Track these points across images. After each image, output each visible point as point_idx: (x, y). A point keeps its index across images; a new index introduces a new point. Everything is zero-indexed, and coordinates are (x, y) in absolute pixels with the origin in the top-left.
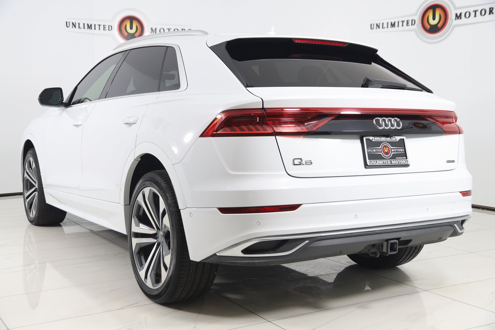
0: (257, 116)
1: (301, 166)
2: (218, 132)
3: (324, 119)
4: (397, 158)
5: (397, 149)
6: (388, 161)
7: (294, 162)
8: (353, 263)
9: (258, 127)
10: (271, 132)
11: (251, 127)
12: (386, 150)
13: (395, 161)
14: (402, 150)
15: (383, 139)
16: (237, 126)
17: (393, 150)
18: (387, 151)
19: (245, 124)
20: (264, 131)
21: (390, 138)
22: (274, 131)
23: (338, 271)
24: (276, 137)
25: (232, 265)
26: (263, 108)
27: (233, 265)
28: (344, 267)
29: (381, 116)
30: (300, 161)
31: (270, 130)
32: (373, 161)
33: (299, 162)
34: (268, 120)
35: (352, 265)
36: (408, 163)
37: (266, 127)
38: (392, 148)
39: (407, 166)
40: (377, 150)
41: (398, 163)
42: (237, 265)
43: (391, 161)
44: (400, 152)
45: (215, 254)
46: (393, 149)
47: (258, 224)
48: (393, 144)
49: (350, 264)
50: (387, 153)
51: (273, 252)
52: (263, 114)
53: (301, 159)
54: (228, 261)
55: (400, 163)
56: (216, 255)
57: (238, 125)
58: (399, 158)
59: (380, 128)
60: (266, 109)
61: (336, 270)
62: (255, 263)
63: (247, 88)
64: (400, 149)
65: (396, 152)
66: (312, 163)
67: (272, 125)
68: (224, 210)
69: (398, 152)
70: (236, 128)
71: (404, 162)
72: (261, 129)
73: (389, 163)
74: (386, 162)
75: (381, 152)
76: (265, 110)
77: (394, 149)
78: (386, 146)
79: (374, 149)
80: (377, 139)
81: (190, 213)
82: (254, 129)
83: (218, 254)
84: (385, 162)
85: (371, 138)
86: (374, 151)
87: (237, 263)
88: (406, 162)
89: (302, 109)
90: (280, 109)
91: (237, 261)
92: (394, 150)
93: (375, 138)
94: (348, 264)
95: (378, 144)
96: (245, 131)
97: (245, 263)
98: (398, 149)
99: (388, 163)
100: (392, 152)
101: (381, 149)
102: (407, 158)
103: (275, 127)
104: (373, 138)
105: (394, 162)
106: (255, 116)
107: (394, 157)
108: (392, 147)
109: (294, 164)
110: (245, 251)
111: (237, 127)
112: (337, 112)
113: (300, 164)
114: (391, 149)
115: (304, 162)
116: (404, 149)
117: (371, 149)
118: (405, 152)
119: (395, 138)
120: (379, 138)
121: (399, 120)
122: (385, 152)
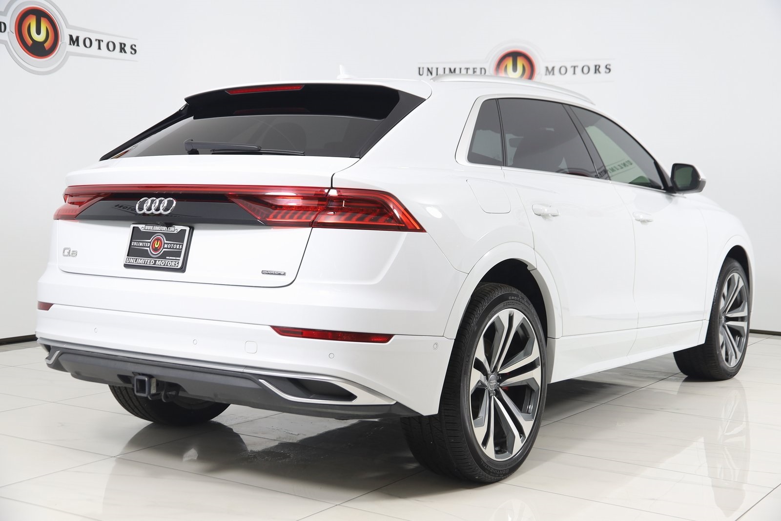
4: (167, 258)
5: (172, 245)
12: (157, 245)
13: (162, 261)
14: (179, 247)
15: (157, 228)
17: (166, 246)
21: (167, 228)
32: (132, 259)
36: (178, 266)
40: (144, 243)
41: (164, 265)
43: (155, 261)
44: (176, 249)
46: (166, 243)
48: (169, 236)
50: (156, 250)
58: (171, 258)
64: (177, 244)
65: (170, 248)
69: (173, 248)
71: (173, 264)
74: (148, 262)
75: (149, 247)
77: (168, 244)
78: (158, 239)
79: (141, 242)
80: (149, 228)
85: (141, 227)
86: (141, 245)
88: (175, 265)
93: (147, 227)
95: (148, 235)
98: (174, 244)
99: (150, 263)
100: (164, 248)
101: (150, 242)
102: (180, 259)
104: (144, 226)
105: (159, 263)
107: (163, 256)
108: (166, 240)
114: (164, 243)
116: (183, 245)
117: (137, 242)
118: (182, 249)
119: (174, 228)
120: (151, 227)
121: (174, 201)
122: (154, 248)
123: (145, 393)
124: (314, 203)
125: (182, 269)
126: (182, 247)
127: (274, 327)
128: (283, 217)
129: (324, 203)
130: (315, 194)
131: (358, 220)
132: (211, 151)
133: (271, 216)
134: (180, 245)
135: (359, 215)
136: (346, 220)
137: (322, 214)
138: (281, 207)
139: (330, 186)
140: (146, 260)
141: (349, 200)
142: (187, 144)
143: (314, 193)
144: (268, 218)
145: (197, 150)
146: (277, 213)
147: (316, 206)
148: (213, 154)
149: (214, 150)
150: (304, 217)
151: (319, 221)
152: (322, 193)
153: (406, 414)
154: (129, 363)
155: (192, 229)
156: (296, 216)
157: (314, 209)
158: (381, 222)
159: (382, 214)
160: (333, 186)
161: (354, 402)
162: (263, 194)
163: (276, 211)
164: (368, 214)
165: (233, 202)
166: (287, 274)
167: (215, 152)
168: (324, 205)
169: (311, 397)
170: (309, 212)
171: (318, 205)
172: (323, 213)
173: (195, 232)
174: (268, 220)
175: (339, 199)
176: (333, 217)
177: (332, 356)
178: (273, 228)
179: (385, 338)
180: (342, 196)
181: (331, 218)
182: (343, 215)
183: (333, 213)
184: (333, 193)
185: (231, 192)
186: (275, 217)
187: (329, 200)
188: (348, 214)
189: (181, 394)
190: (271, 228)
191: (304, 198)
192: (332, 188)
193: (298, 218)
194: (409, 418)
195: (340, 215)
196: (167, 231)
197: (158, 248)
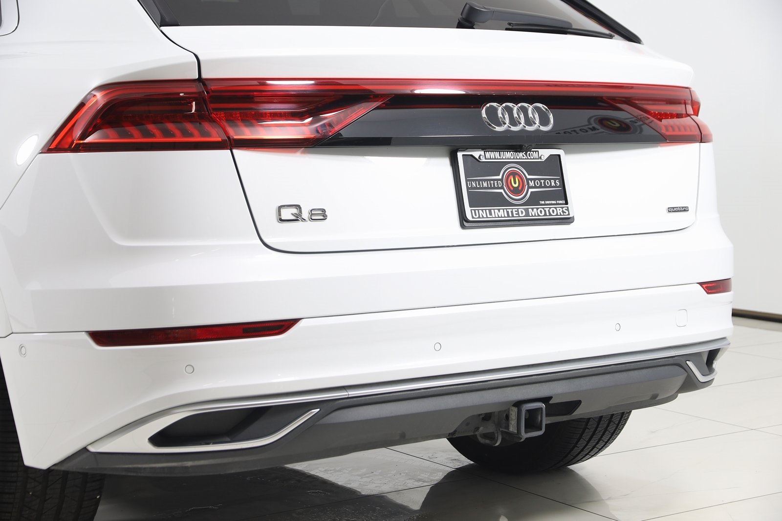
0: (191, 98)
1: (299, 224)
2: (85, 141)
3: (356, 107)
4: (543, 202)
5: (542, 181)
6: (520, 210)
7: (280, 215)
8: (465, 461)
9: (189, 126)
10: (220, 139)
11: (170, 126)
12: (515, 183)
13: (537, 209)
14: (555, 183)
15: (508, 155)
16: (135, 126)
17: (532, 184)
18: (516, 185)
19: (157, 119)
20: (203, 135)
21: (526, 154)
22: (229, 137)
23: (424, 482)
24: (235, 151)
25: (129, 474)
26: (200, 79)
27: (132, 474)
28: (439, 471)
29: (501, 99)
30: (295, 211)
31: (216, 135)
32: (482, 210)
33: (292, 214)
34: (213, 109)
35: (461, 466)
36: (569, 214)
37: (207, 126)
38: (529, 177)
39: (567, 220)
40: (492, 182)
41: (545, 215)
42: (142, 475)
43: (527, 211)
44: (551, 186)
45: (85, 450)
46: (531, 180)
47: (190, 369)
48: (532, 167)
49: (458, 465)
50: (516, 191)
51: (229, 440)
52: (199, 93)
53: (298, 207)
54: (117, 466)
55: (550, 215)
56: (88, 451)
57: (138, 121)
58: (550, 202)
59: (498, 129)
60: (207, 82)
61: (419, 480)
62: (187, 468)
63: (163, 29)
64: (550, 180)
65: (540, 187)
66: (325, 217)
67: (225, 123)
68: (103, 338)
69: (545, 187)
70: (133, 130)
71: (560, 211)
72: (196, 133)
73: (522, 215)
74: (514, 213)
75: (502, 188)
76: (204, 85)
77: (535, 180)
78: (514, 174)
79: (485, 180)
80: (492, 156)
81: (21, 347)
82: (177, 132)
83: (92, 449)
84: (512, 212)
85: (476, 154)
86: (485, 185)
87: (140, 469)
88: (563, 212)
89: (320, 82)
90: (256, 83)
91: (140, 466)
92: (534, 183)
93: (488, 154)
94: (451, 465)
95: (495, 168)
96: (153, 136)
97: (163, 468)
98: (545, 180)
99: (518, 214)
100: (529, 187)
101: (502, 180)
102: (567, 203)
103: (230, 126)
104: (482, 153)
105: (535, 212)
106: (187, 101)
107: (534, 200)
108: (529, 175)
109: (281, 220)
110: (158, 439)
111: (134, 128)
112: (407, 90)
113: (294, 218)
114: (528, 180)
115: (305, 215)
116: (560, 180)
117: (476, 180)
118: (561, 186)
119: (537, 152)
120: (497, 154)
122: (512, 189)
126: (560, 182)
140: (510, 211)
196: (526, 159)
197: (520, 188)
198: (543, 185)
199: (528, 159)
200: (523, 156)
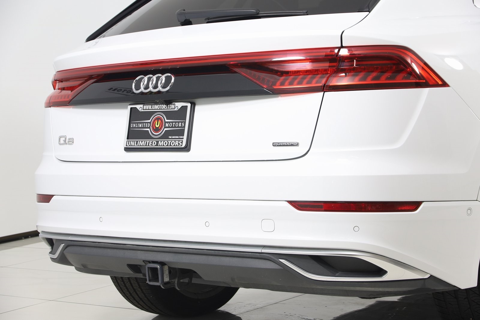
4: (170, 137)
5: (174, 123)
6: (154, 142)
7: (60, 141)
12: (157, 125)
13: (164, 141)
14: (182, 125)
15: (156, 107)
17: (167, 125)
30: (64, 139)
32: (133, 141)
36: (182, 145)
40: (144, 124)
41: (167, 145)
43: (158, 142)
44: (178, 127)
46: (167, 122)
48: (170, 115)
50: (157, 130)
55: (170, 145)
58: (174, 137)
64: (179, 122)
65: (172, 127)
66: (73, 143)
69: (175, 127)
71: (177, 143)
73: (154, 146)
75: (149, 128)
77: (169, 122)
78: (158, 119)
79: (140, 123)
80: (148, 108)
84: (149, 143)
85: (139, 107)
86: (140, 126)
88: (179, 144)
92: (169, 124)
93: (145, 107)
95: (147, 115)
98: (176, 122)
99: (152, 144)
100: (165, 127)
101: (150, 123)
102: (183, 138)
104: (142, 106)
105: (162, 143)
107: (166, 136)
108: (167, 119)
109: (60, 144)
113: (63, 143)
114: (165, 122)
115: (67, 141)
116: (185, 123)
117: (135, 123)
118: (184, 127)
119: (174, 105)
120: (150, 107)
121: (172, 77)
122: (155, 128)
123: (158, 282)
124: (325, 65)
125: (187, 148)
126: (185, 124)
127: (291, 202)
128: (291, 84)
129: (334, 64)
130: (326, 56)
131: (373, 79)
132: (205, 20)
133: (278, 83)
134: (182, 122)
135: (374, 74)
136: (360, 80)
137: (334, 77)
138: (288, 73)
139: (339, 45)
141: (360, 58)
142: (180, 14)
143: (324, 54)
144: (275, 85)
145: (190, 20)
146: (284, 79)
147: (328, 68)
148: (208, 23)
149: (208, 19)
150: (315, 81)
151: (331, 84)
152: (331, 53)
153: (441, 288)
154: (139, 252)
155: (193, 105)
156: (305, 81)
157: (324, 72)
158: (399, 79)
159: (399, 71)
160: (343, 45)
161: (385, 278)
162: (269, 60)
163: (283, 78)
164: (383, 72)
165: (235, 72)
166: (300, 145)
167: (210, 20)
168: (335, 66)
169: (337, 275)
170: (319, 76)
171: (329, 66)
172: (334, 75)
173: (197, 108)
174: (275, 87)
175: (349, 58)
176: (347, 78)
177: (356, 229)
178: (281, 97)
179: (413, 206)
180: (354, 54)
181: (344, 80)
182: (357, 75)
183: (344, 74)
184: (344, 52)
185: (232, 61)
186: (282, 84)
187: (340, 61)
188: (362, 75)
189: (195, 281)
190: (278, 97)
191: (313, 60)
192: (342, 47)
193: (307, 83)
194: (443, 293)
195: (353, 75)
196: (167, 109)
197: (159, 128)
198: (174, 126)
199: (168, 109)
200: (166, 107)
